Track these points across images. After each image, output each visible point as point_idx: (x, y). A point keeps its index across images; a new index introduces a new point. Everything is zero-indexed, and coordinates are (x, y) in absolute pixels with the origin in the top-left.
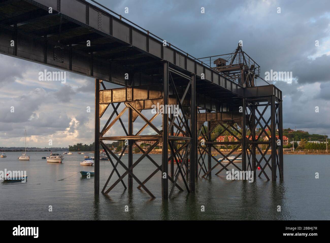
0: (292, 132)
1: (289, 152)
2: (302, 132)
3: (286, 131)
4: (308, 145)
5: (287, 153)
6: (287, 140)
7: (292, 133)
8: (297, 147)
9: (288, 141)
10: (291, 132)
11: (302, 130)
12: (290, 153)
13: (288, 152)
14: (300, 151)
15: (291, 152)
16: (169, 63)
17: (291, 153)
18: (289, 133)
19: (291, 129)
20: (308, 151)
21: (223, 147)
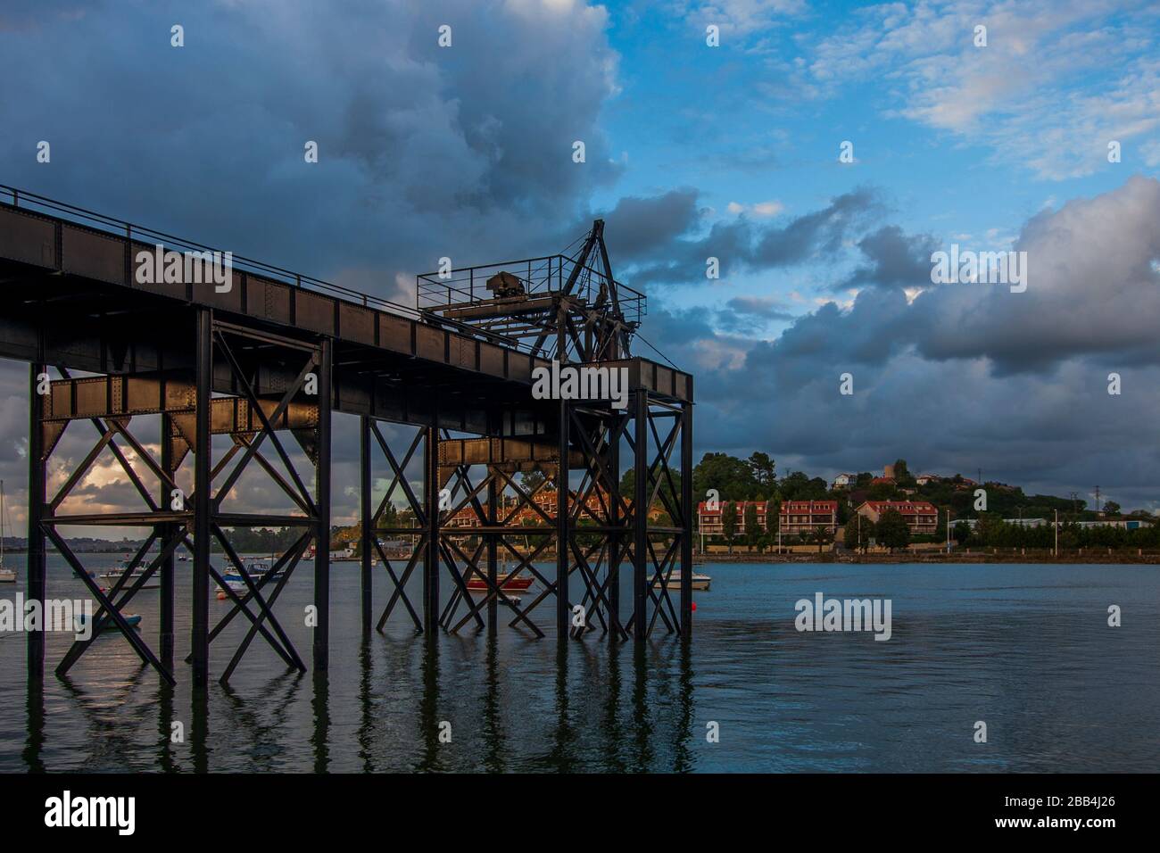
0: (966, 487)
1: (933, 554)
2: (1000, 487)
3: (947, 485)
4: (996, 533)
5: (924, 560)
6: (932, 517)
7: (965, 493)
8: (966, 539)
9: (936, 519)
10: (964, 490)
11: (1002, 483)
12: (935, 560)
13: (928, 555)
14: (968, 552)
15: (938, 557)
16: (212, 310)
17: (939, 560)
18: (957, 491)
19: (965, 477)
20: (992, 552)
21: (718, 540)
